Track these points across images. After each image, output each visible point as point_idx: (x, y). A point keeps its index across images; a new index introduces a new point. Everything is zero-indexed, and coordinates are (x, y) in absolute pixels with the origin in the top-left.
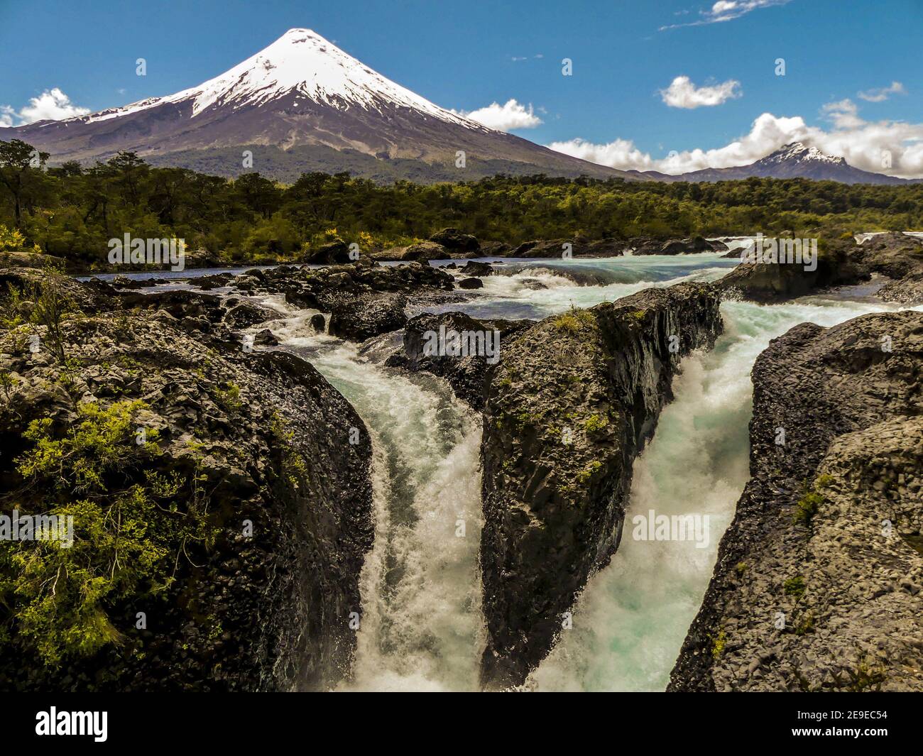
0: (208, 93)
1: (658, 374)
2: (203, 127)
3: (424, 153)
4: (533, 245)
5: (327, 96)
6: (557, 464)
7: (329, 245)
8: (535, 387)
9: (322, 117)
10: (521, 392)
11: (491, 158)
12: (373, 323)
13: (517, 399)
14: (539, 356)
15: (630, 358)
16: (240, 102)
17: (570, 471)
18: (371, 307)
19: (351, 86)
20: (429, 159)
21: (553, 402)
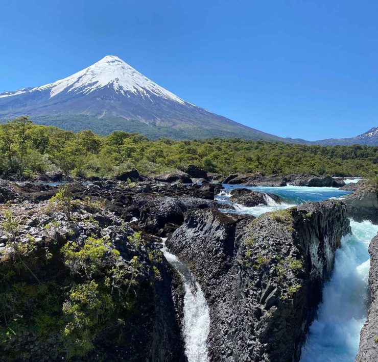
0: (60, 86)
1: (318, 247)
2: (55, 104)
3: (175, 124)
4: (237, 176)
5: (124, 91)
6: (278, 286)
7: (129, 171)
8: (265, 246)
9: (120, 102)
10: (258, 248)
11: (211, 128)
12: (164, 212)
13: (256, 252)
14: (265, 231)
15: (304, 237)
16: (77, 91)
17: (285, 289)
18: (163, 204)
19: (137, 86)
20: (177, 127)
21: (275, 254)
